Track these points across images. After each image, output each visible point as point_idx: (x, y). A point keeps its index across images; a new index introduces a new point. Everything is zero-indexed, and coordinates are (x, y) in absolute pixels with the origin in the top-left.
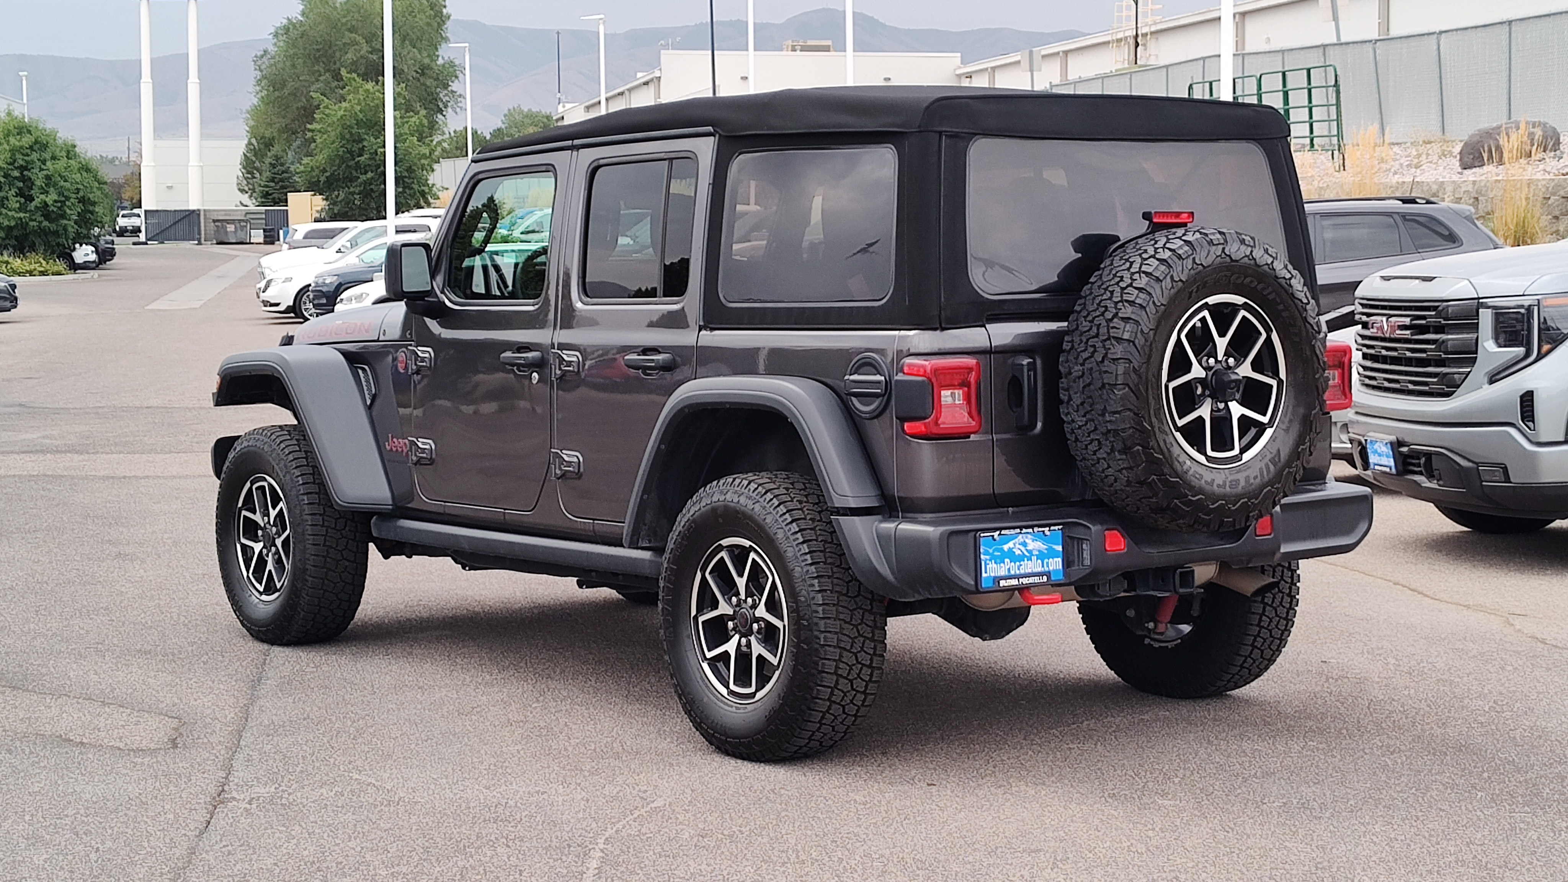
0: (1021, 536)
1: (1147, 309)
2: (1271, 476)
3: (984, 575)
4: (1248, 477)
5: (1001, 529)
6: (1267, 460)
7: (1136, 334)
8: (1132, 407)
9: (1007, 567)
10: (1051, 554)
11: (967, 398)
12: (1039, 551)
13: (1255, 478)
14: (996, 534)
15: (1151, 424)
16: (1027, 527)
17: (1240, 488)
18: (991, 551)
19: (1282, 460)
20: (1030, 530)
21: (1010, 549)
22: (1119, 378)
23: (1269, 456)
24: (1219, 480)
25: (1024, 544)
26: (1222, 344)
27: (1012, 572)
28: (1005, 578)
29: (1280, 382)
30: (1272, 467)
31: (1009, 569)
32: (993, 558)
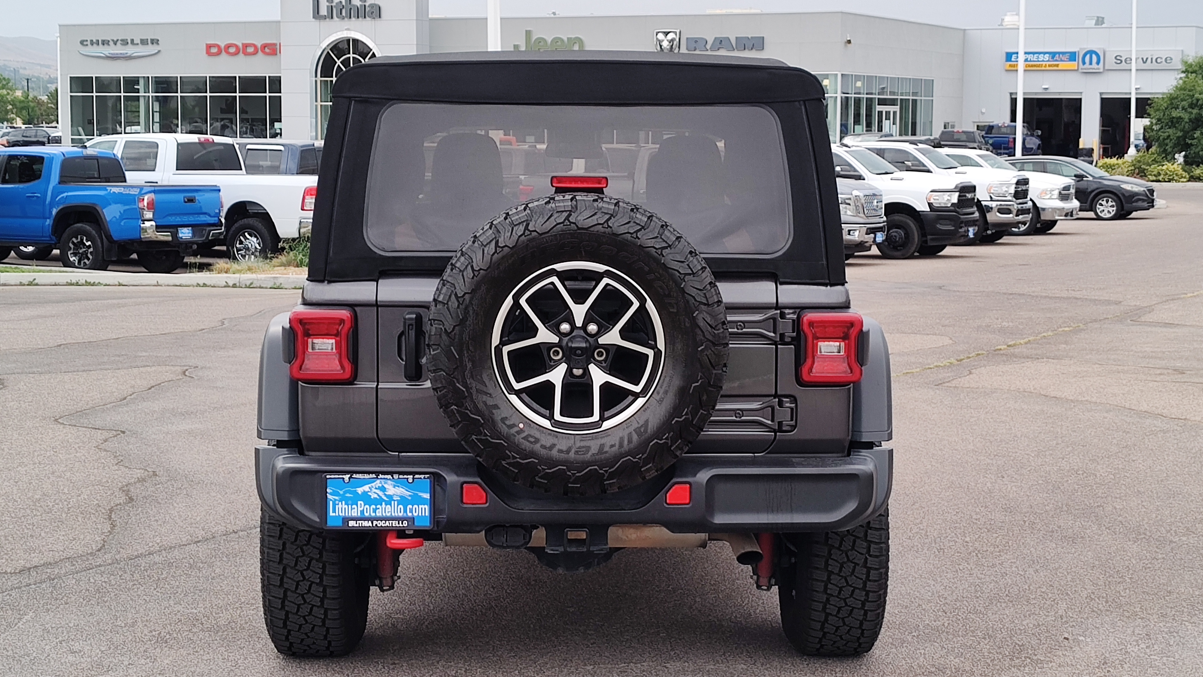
0: (378, 481)
1: (465, 273)
2: (632, 446)
3: (331, 514)
4: (602, 446)
5: (352, 473)
6: (631, 429)
7: (450, 296)
8: (444, 368)
9: (360, 509)
10: (419, 501)
11: (338, 345)
12: (401, 497)
13: (612, 446)
14: (347, 477)
15: (465, 385)
16: (384, 473)
17: (590, 453)
18: (341, 492)
19: (649, 431)
20: (389, 477)
21: (365, 493)
22: (433, 338)
23: (635, 425)
24: (563, 445)
25: (383, 489)
26: (579, 312)
27: (367, 515)
28: (356, 519)
29: (658, 355)
30: (635, 437)
31: (363, 511)
32: (343, 499)
